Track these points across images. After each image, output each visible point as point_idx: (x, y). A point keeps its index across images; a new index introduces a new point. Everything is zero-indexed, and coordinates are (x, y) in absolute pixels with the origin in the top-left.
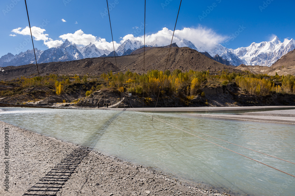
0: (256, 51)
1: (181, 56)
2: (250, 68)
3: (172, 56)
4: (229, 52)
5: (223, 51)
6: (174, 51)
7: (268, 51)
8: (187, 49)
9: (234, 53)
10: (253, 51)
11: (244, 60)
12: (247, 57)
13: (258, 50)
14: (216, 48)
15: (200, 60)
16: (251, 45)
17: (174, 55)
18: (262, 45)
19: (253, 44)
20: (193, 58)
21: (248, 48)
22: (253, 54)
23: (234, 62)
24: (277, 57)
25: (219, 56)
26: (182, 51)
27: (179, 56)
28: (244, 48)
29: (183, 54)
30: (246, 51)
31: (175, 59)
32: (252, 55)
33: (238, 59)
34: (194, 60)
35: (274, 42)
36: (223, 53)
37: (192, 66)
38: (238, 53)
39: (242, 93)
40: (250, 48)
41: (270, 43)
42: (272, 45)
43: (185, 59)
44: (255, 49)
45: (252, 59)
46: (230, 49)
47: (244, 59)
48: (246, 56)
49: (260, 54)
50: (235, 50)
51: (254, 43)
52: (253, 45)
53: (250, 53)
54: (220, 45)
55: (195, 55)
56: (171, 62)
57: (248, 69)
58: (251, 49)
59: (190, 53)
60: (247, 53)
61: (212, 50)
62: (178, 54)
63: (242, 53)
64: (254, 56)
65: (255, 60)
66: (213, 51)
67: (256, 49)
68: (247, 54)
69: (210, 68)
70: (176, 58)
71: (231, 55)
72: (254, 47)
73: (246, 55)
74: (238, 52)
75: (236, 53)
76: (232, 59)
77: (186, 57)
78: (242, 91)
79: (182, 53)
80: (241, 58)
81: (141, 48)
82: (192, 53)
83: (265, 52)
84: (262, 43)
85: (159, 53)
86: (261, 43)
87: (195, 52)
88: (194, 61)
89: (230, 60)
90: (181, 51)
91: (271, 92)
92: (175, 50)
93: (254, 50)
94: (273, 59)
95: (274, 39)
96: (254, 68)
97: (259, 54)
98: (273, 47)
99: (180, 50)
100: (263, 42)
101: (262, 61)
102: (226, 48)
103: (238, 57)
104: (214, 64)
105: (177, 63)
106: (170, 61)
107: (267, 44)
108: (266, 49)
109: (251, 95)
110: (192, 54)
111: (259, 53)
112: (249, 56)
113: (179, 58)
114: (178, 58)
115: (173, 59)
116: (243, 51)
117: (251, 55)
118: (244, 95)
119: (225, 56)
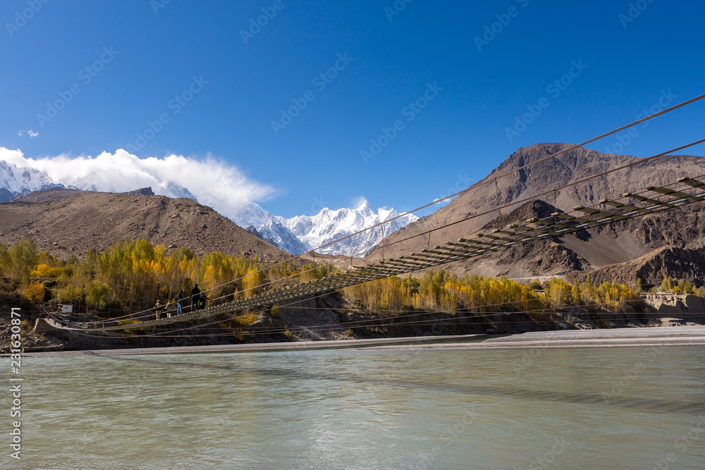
0: (331, 227)
1: (175, 219)
2: (327, 260)
3: (149, 218)
4: (277, 223)
5: (263, 220)
6: (155, 206)
7: (353, 229)
8: (189, 203)
9: (288, 226)
10: (324, 226)
11: (307, 243)
12: (313, 238)
13: (333, 225)
14: (248, 212)
15: (224, 233)
16: (321, 213)
17: (155, 214)
18: (341, 216)
19: (325, 212)
20: (205, 227)
21: (314, 219)
22: (325, 231)
23: (287, 246)
24: (369, 242)
25: (255, 229)
26: (177, 208)
27: (170, 220)
28: (307, 218)
29: (178, 215)
30: (310, 224)
31: (157, 226)
32: (324, 234)
33: (296, 241)
34: (208, 231)
35: (362, 212)
36: (264, 224)
37: (206, 246)
38: (295, 228)
39: (353, 308)
40: (319, 219)
41: (356, 212)
42: (359, 216)
43: (185, 229)
44: (329, 223)
45: (324, 242)
46: (278, 218)
47: (307, 241)
48: (310, 235)
49: (338, 234)
50: (288, 221)
51: (327, 209)
52: (324, 214)
53: (318, 230)
54: (256, 205)
55: (210, 220)
56: (146, 232)
57: (324, 261)
58: (322, 220)
59: (198, 215)
60: (313, 229)
61: (238, 216)
62: (167, 215)
63: (303, 228)
64: (327, 237)
65: (328, 245)
66: (241, 219)
67: (331, 222)
68: (314, 231)
69: (249, 254)
70: (160, 224)
71: (281, 230)
72: (325, 218)
73: (311, 232)
74: (295, 226)
75: (291, 227)
76: (283, 239)
77: (189, 222)
78: (352, 305)
79: (177, 211)
80: (301, 238)
81: (48, 191)
82: (202, 213)
83: (346, 230)
84: (341, 212)
85: (112, 205)
86: (340, 210)
87: (210, 212)
88: (209, 235)
89: (280, 241)
90: (175, 207)
91: (406, 307)
92: (159, 202)
93: (326, 225)
94: (362, 245)
95: (363, 205)
96: (336, 260)
97: (335, 233)
98: (362, 221)
99: (171, 205)
100: (343, 209)
101: (341, 249)
102: (270, 215)
103: (294, 237)
104: (258, 244)
105: (164, 237)
106: (143, 229)
107: (351, 215)
108: (348, 225)
109: (373, 314)
110: (203, 218)
111: (336, 231)
112: (318, 236)
113: (169, 224)
114: (165, 223)
115: (153, 226)
116: (304, 223)
117: (320, 234)
118: (359, 314)
119: (268, 233)
